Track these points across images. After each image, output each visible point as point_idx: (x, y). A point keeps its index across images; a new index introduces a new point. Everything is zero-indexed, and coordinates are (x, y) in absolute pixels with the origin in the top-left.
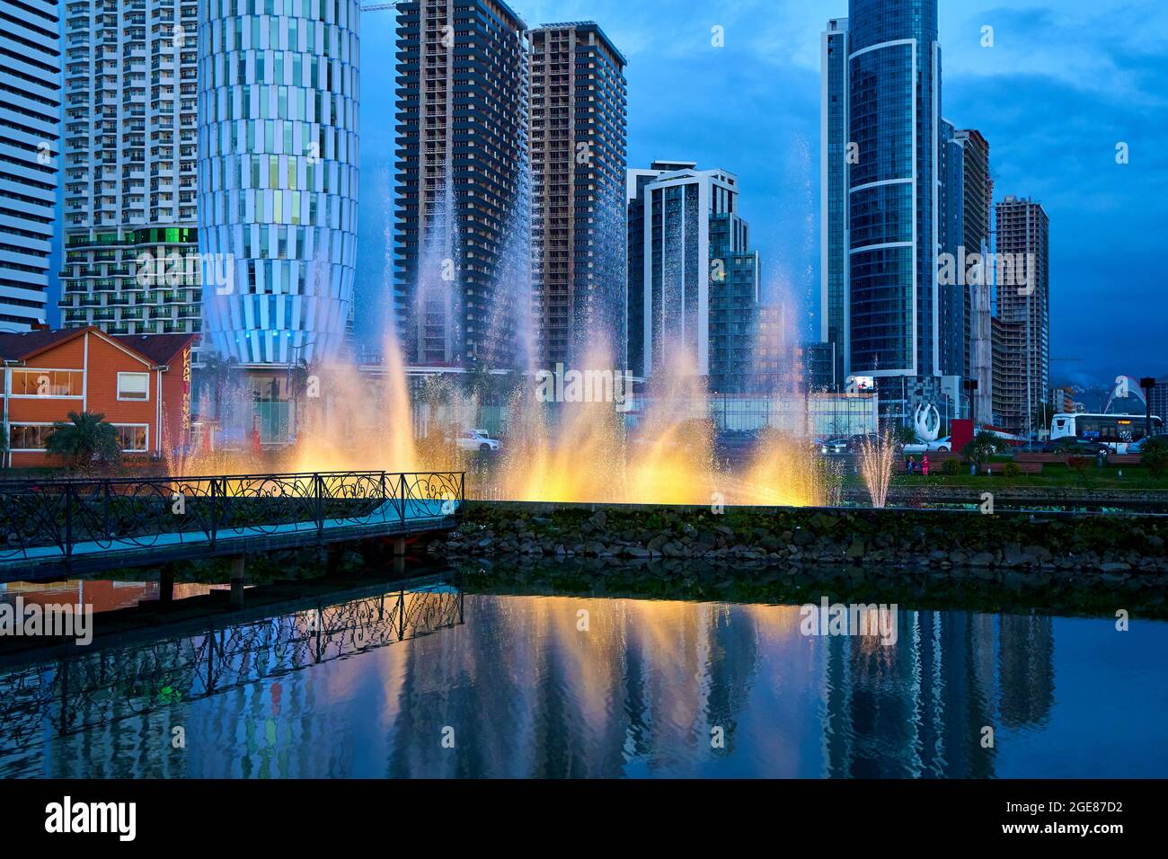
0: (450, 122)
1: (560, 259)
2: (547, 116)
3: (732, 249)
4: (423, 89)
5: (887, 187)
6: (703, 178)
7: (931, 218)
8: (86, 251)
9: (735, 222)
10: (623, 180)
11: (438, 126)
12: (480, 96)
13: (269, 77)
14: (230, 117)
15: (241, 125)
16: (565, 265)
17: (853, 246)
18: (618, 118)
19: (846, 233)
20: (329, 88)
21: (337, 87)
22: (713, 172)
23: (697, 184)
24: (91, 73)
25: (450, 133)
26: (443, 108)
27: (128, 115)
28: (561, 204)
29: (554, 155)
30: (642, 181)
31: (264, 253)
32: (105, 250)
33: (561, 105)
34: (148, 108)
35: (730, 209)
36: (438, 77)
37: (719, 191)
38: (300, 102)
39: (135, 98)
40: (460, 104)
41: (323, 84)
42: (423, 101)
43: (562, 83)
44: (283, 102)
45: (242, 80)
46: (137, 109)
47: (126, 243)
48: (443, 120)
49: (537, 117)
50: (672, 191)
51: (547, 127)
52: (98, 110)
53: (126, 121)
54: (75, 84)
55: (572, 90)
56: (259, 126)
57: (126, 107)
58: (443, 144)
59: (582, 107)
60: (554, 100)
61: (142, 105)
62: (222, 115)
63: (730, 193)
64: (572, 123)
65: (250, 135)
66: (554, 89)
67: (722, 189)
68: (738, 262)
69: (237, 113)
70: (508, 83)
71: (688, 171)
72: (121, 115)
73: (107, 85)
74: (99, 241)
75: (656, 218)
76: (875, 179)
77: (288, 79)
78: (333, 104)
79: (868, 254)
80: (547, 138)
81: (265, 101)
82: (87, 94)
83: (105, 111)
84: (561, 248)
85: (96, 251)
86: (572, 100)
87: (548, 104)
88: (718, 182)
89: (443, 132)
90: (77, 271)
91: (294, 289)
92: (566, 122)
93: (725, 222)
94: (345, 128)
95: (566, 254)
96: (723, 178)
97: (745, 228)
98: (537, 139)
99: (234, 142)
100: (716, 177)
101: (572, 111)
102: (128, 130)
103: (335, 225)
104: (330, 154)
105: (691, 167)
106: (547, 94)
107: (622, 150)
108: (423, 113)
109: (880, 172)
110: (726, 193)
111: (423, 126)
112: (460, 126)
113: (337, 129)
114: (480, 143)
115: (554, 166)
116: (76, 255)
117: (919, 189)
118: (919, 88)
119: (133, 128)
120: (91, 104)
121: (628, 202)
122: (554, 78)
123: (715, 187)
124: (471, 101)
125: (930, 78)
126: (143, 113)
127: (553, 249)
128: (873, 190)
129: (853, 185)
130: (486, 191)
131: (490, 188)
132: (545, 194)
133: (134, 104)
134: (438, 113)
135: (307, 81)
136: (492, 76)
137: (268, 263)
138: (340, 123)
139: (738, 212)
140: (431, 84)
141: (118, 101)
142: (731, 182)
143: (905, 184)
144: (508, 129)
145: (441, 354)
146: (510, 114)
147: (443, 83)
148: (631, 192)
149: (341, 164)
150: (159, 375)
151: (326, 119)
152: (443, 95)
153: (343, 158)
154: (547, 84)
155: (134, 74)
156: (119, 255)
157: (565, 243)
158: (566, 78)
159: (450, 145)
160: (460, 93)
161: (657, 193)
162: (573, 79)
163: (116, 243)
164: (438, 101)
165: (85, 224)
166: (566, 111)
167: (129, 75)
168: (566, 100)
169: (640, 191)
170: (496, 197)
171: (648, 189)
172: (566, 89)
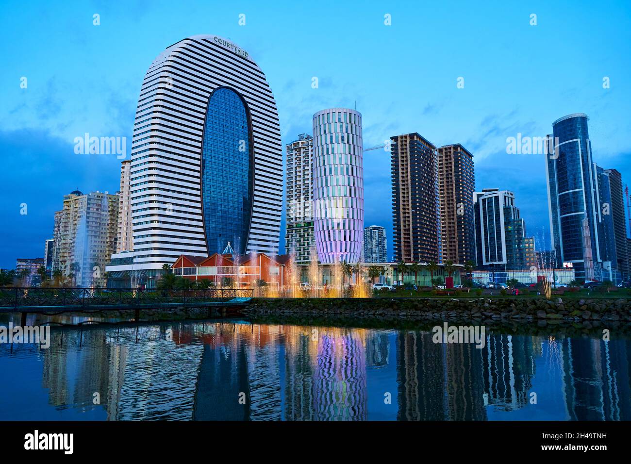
0: (410, 181)
1: (452, 225)
2: (445, 176)
3: (513, 218)
4: (400, 171)
5: (573, 192)
6: (501, 195)
7: (592, 203)
8: (309, 228)
9: (514, 208)
10: (472, 196)
11: (406, 183)
12: (420, 172)
13: (333, 173)
14: (322, 186)
15: (325, 188)
16: (454, 227)
17: (561, 215)
18: (471, 175)
19: (558, 210)
20: (352, 175)
21: (355, 174)
22: (504, 192)
23: (498, 196)
24: (293, 175)
25: (410, 185)
26: (407, 176)
27: (304, 187)
28: (451, 206)
29: (448, 189)
30: (479, 196)
31: (333, 228)
32: (298, 229)
33: (449, 172)
34: (310, 185)
35: (512, 204)
36: (405, 167)
37: (507, 198)
38: (343, 180)
39: (306, 182)
40: (413, 175)
41: (350, 173)
42: (400, 175)
43: (449, 165)
44: (338, 180)
45: (325, 174)
46: (307, 185)
47: (304, 227)
48: (407, 181)
49: (441, 177)
50: (489, 199)
51: (445, 180)
52: (296, 186)
53: (304, 189)
54: (289, 179)
55: (453, 167)
56: (330, 188)
57: (304, 185)
58: (408, 189)
59: (457, 172)
60: (447, 171)
61: (308, 184)
62: (320, 186)
63: (512, 198)
64: (454, 178)
65: (328, 191)
66: (447, 167)
67: (508, 197)
68: (516, 223)
69: (324, 185)
70: (430, 167)
71: (495, 192)
72: (302, 187)
73: (298, 178)
74: (296, 227)
75: (484, 209)
76: (568, 190)
77: (339, 173)
78: (354, 179)
79: (567, 217)
80: (445, 184)
81: (332, 180)
82: (292, 182)
83: (298, 186)
84: (452, 221)
85: (295, 230)
86: (453, 170)
87: (445, 172)
88: (506, 195)
89: (407, 185)
90: (290, 236)
91: (343, 239)
92: (451, 178)
93: (510, 208)
94: (358, 187)
95: (454, 223)
96: (508, 193)
97: (518, 211)
98: (442, 184)
99: (323, 193)
100: (505, 193)
101: (454, 174)
102: (304, 192)
103: (355, 218)
104: (353, 195)
105: (497, 190)
106: (444, 169)
107: (473, 186)
108: (400, 179)
109: (570, 187)
110: (510, 199)
111: (401, 183)
112: (413, 182)
113: (355, 187)
114: (420, 187)
115: (448, 193)
116: (290, 231)
117: (586, 192)
118: (582, 157)
119: (306, 191)
120: (294, 185)
121: (474, 204)
122: (447, 164)
123: (505, 197)
124: (417, 174)
125: (587, 152)
126: (308, 186)
127: (449, 221)
128: (567, 194)
129: (559, 193)
130: (423, 203)
131: (425, 202)
132: (445, 203)
133: (306, 184)
134: (405, 178)
135: (345, 173)
136: (424, 165)
137: (334, 231)
138: (356, 185)
139: (515, 205)
140: (403, 169)
141: (301, 183)
142: (512, 194)
143: (580, 191)
144: (431, 182)
145: (410, 259)
146: (431, 177)
147: (407, 169)
148: (475, 200)
149: (357, 198)
150: (282, 267)
151: (352, 184)
152: (407, 173)
153: (357, 196)
154: (444, 166)
155: (306, 174)
156: (302, 230)
157: (453, 219)
158: (451, 163)
159: (410, 189)
160: (413, 171)
161: (484, 200)
162: (453, 163)
163: (301, 227)
164: (405, 175)
165: (292, 221)
166: (451, 174)
167: (304, 175)
168: (451, 170)
169: (478, 200)
170: (427, 205)
171: (481, 199)
172: (451, 167)
